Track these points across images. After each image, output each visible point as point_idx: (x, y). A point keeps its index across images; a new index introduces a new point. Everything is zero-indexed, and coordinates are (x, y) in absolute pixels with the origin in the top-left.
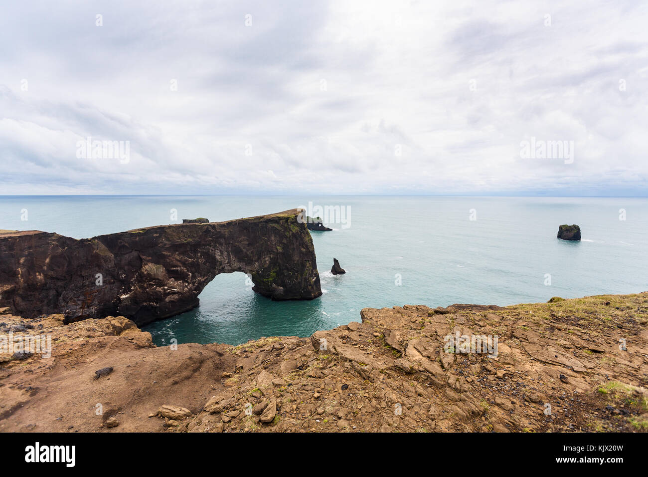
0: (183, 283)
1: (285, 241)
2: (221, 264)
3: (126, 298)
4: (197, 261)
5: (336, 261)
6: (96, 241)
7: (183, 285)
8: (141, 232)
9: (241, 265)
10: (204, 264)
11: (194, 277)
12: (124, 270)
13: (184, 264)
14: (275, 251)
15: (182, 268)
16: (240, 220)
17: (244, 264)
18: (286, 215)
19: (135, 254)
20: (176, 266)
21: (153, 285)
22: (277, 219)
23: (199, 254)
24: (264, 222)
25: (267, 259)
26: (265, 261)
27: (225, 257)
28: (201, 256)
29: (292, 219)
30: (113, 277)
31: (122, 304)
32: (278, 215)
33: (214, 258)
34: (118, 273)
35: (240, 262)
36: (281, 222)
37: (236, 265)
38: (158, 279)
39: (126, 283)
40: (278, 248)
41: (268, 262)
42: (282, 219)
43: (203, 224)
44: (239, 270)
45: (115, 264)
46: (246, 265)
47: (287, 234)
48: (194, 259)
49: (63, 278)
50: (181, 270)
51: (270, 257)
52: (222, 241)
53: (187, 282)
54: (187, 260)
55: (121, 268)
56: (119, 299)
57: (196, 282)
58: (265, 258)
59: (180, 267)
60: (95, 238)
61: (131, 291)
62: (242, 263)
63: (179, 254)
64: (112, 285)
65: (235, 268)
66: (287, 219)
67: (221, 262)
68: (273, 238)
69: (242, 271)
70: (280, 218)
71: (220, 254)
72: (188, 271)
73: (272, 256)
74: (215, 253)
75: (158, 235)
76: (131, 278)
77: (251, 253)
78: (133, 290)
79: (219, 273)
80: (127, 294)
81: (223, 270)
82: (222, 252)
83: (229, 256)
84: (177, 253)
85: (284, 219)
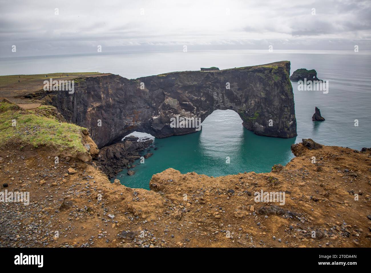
0: (191, 113)
1: (267, 88)
2: (217, 103)
3: (156, 119)
4: (200, 99)
5: (317, 110)
6: (139, 80)
7: (191, 115)
8: (164, 76)
9: (233, 105)
10: (206, 101)
11: (198, 110)
12: (155, 101)
13: (191, 100)
14: (259, 96)
15: (190, 103)
16: (233, 69)
17: (235, 104)
18: (271, 66)
19: (160, 90)
20: (185, 101)
21: (171, 113)
22: (263, 69)
23: (202, 94)
24: (252, 71)
25: (252, 102)
26: (251, 103)
27: (220, 98)
28: (203, 95)
29: (276, 70)
30: (149, 104)
31: (154, 122)
32: (264, 66)
33: (212, 98)
34: (151, 102)
35: (232, 102)
36: (266, 72)
37: (229, 104)
38: (174, 109)
39: (155, 109)
40: (262, 93)
41: (253, 104)
42: (266, 70)
43: (205, 71)
44: (231, 108)
45: (149, 96)
46: (236, 105)
47: (270, 82)
48: (198, 97)
49: (123, 102)
50: (189, 104)
51: (255, 101)
52: (218, 85)
53: (193, 113)
54: (194, 97)
55: (153, 99)
56: (152, 119)
57: (199, 114)
58: (251, 101)
59: (189, 102)
60: (138, 79)
61: (158, 114)
62: (233, 103)
63: (188, 92)
64: (148, 110)
65: (228, 107)
66: (271, 70)
67: (218, 101)
68: (258, 85)
69: (233, 110)
70: (265, 69)
71: (216, 95)
72: (194, 105)
73: (256, 100)
74: (213, 94)
75: (174, 78)
76: (159, 107)
77: (240, 96)
78: (160, 114)
79: (216, 109)
80: (157, 116)
81: (219, 108)
82: (218, 93)
83: (223, 97)
84: (187, 92)
85: (268, 70)
